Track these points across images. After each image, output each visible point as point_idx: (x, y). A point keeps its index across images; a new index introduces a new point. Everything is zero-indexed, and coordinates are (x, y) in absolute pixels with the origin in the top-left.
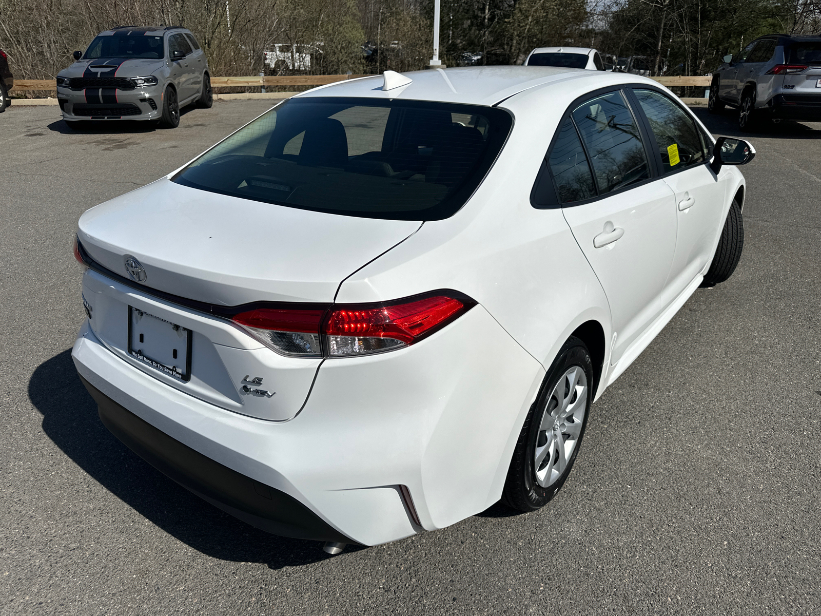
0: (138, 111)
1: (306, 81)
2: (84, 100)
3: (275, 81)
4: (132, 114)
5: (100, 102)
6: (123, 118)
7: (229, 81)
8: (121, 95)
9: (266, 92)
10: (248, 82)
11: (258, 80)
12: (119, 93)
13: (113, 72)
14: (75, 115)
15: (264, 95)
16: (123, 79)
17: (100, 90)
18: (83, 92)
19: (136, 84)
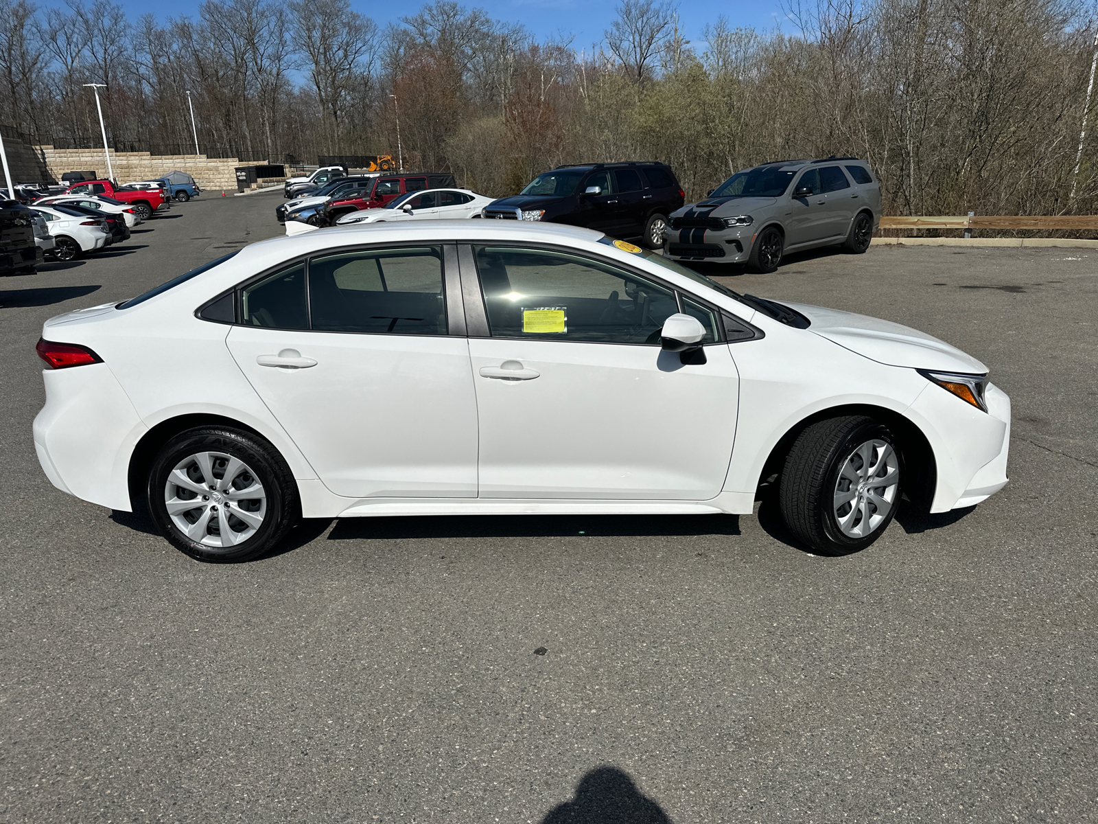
0: (721, 253)
1: (1036, 224)
2: (678, 240)
3: (987, 223)
4: (713, 256)
5: (689, 243)
6: (707, 259)
7: (919, 222)
8: (709, 235)
9: (971, 237)
10: (945, 224)
11: (961, 221)
12: (708, 233)
13: (709, 212)
14: (671, 254)
15: (967, 241)
16: (716, 220)
17: (693, 230)
18: (678, 233)
19: (727, 224)
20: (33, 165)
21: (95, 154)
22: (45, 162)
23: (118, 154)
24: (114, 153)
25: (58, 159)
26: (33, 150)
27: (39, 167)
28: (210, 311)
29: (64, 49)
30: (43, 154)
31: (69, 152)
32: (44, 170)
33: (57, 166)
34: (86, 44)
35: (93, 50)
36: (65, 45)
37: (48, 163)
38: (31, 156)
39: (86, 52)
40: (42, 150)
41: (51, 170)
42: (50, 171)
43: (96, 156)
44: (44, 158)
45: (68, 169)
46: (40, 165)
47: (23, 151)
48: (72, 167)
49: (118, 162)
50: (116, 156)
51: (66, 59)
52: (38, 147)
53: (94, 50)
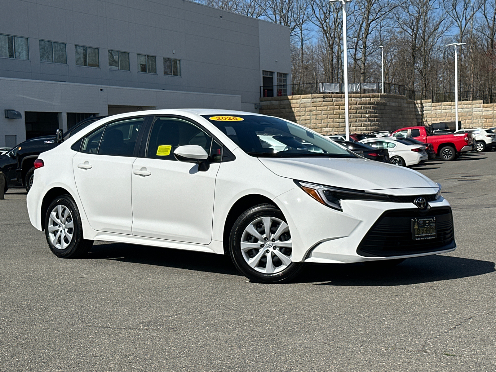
20: (412, 117)
21: (465, 106)
22: (422, 114)
23: (486, 105)
24: (482, 105)
25: (434, 112)
26: (415, 104)
27: (416, 118)
28: (76, 147)
29: (461, 14)
30: (422, 107)
31: (444, 105)
32: (420, 121)
33: (431, 118)
34: (480, 7)
35: (484, 12)
36: (463, 9)
37: (425, 116)
38: (411, 109)
39: (479, 15)
40: (422, 104)
41: (426, 121)
42: (425, 123)
43: (466, 108)
44: (422, 111)
45: (440, 120)
46: (418, 117)
47: (406, 105)
48: (444, 118)
49: (485, 113)
50: (483, 107)
51: (461, 22)
52: (419, 102)
53: (486, 12)
